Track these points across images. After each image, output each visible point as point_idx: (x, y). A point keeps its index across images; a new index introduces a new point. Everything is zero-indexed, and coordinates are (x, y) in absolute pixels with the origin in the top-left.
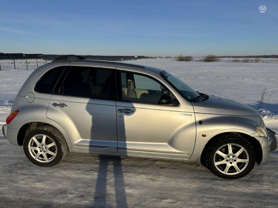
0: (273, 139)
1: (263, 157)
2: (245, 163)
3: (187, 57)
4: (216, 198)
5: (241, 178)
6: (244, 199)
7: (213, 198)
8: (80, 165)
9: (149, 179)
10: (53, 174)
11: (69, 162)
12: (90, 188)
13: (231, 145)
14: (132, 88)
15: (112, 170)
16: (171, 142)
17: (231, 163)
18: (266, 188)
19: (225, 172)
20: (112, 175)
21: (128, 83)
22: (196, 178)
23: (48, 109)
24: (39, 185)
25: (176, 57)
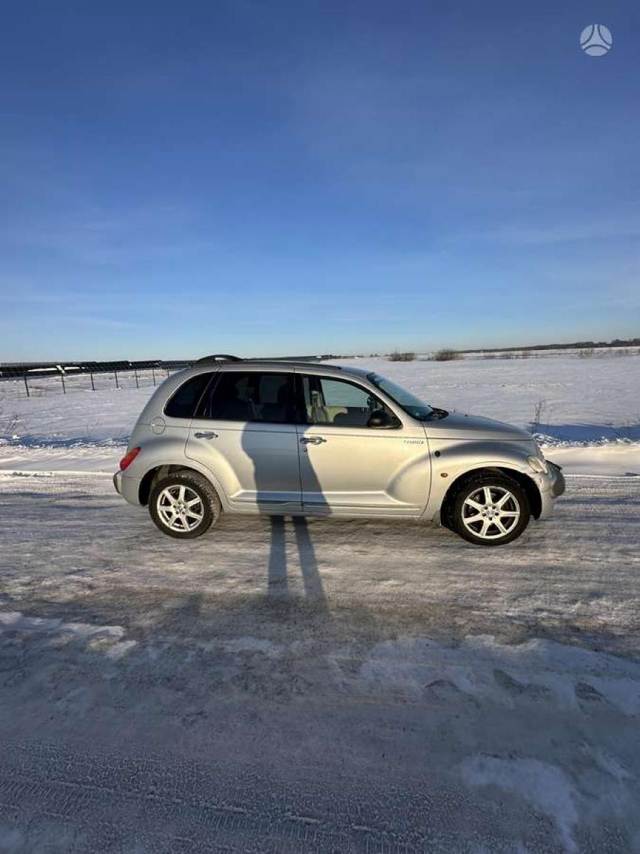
0: (557, 476)
1: (543, 506)
2: (514, 518)
3: (406, 354)
4: (468, 576)
5: (508, 543)
6: (516, 575)
7: (464, 576)
8: (241, 534)
9: (357, 551)
10: (199, 550)
11: (224, 530)
12: (261, 568)
13: (489, 490)
14: (319, 406)
15: (294, 540)
16: (391, 490)
17: (491, 519)
18: (550, 557)
19: (482, 535)
20: (295, 547)
21: (313, 397)
22: (433, 546)
23: (187, 442)
24: (178, 567)
25: (387, 355)
